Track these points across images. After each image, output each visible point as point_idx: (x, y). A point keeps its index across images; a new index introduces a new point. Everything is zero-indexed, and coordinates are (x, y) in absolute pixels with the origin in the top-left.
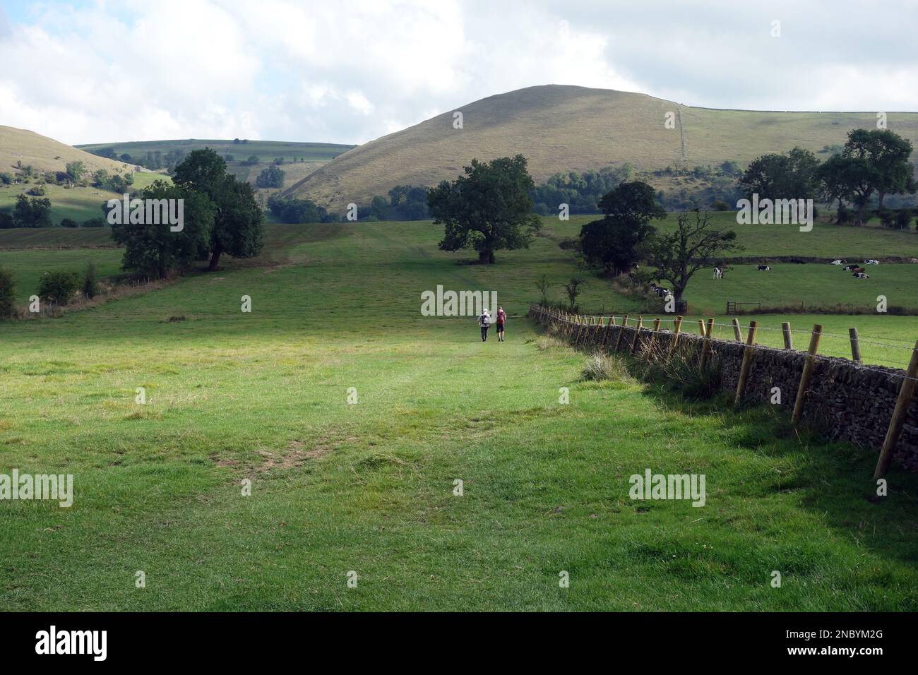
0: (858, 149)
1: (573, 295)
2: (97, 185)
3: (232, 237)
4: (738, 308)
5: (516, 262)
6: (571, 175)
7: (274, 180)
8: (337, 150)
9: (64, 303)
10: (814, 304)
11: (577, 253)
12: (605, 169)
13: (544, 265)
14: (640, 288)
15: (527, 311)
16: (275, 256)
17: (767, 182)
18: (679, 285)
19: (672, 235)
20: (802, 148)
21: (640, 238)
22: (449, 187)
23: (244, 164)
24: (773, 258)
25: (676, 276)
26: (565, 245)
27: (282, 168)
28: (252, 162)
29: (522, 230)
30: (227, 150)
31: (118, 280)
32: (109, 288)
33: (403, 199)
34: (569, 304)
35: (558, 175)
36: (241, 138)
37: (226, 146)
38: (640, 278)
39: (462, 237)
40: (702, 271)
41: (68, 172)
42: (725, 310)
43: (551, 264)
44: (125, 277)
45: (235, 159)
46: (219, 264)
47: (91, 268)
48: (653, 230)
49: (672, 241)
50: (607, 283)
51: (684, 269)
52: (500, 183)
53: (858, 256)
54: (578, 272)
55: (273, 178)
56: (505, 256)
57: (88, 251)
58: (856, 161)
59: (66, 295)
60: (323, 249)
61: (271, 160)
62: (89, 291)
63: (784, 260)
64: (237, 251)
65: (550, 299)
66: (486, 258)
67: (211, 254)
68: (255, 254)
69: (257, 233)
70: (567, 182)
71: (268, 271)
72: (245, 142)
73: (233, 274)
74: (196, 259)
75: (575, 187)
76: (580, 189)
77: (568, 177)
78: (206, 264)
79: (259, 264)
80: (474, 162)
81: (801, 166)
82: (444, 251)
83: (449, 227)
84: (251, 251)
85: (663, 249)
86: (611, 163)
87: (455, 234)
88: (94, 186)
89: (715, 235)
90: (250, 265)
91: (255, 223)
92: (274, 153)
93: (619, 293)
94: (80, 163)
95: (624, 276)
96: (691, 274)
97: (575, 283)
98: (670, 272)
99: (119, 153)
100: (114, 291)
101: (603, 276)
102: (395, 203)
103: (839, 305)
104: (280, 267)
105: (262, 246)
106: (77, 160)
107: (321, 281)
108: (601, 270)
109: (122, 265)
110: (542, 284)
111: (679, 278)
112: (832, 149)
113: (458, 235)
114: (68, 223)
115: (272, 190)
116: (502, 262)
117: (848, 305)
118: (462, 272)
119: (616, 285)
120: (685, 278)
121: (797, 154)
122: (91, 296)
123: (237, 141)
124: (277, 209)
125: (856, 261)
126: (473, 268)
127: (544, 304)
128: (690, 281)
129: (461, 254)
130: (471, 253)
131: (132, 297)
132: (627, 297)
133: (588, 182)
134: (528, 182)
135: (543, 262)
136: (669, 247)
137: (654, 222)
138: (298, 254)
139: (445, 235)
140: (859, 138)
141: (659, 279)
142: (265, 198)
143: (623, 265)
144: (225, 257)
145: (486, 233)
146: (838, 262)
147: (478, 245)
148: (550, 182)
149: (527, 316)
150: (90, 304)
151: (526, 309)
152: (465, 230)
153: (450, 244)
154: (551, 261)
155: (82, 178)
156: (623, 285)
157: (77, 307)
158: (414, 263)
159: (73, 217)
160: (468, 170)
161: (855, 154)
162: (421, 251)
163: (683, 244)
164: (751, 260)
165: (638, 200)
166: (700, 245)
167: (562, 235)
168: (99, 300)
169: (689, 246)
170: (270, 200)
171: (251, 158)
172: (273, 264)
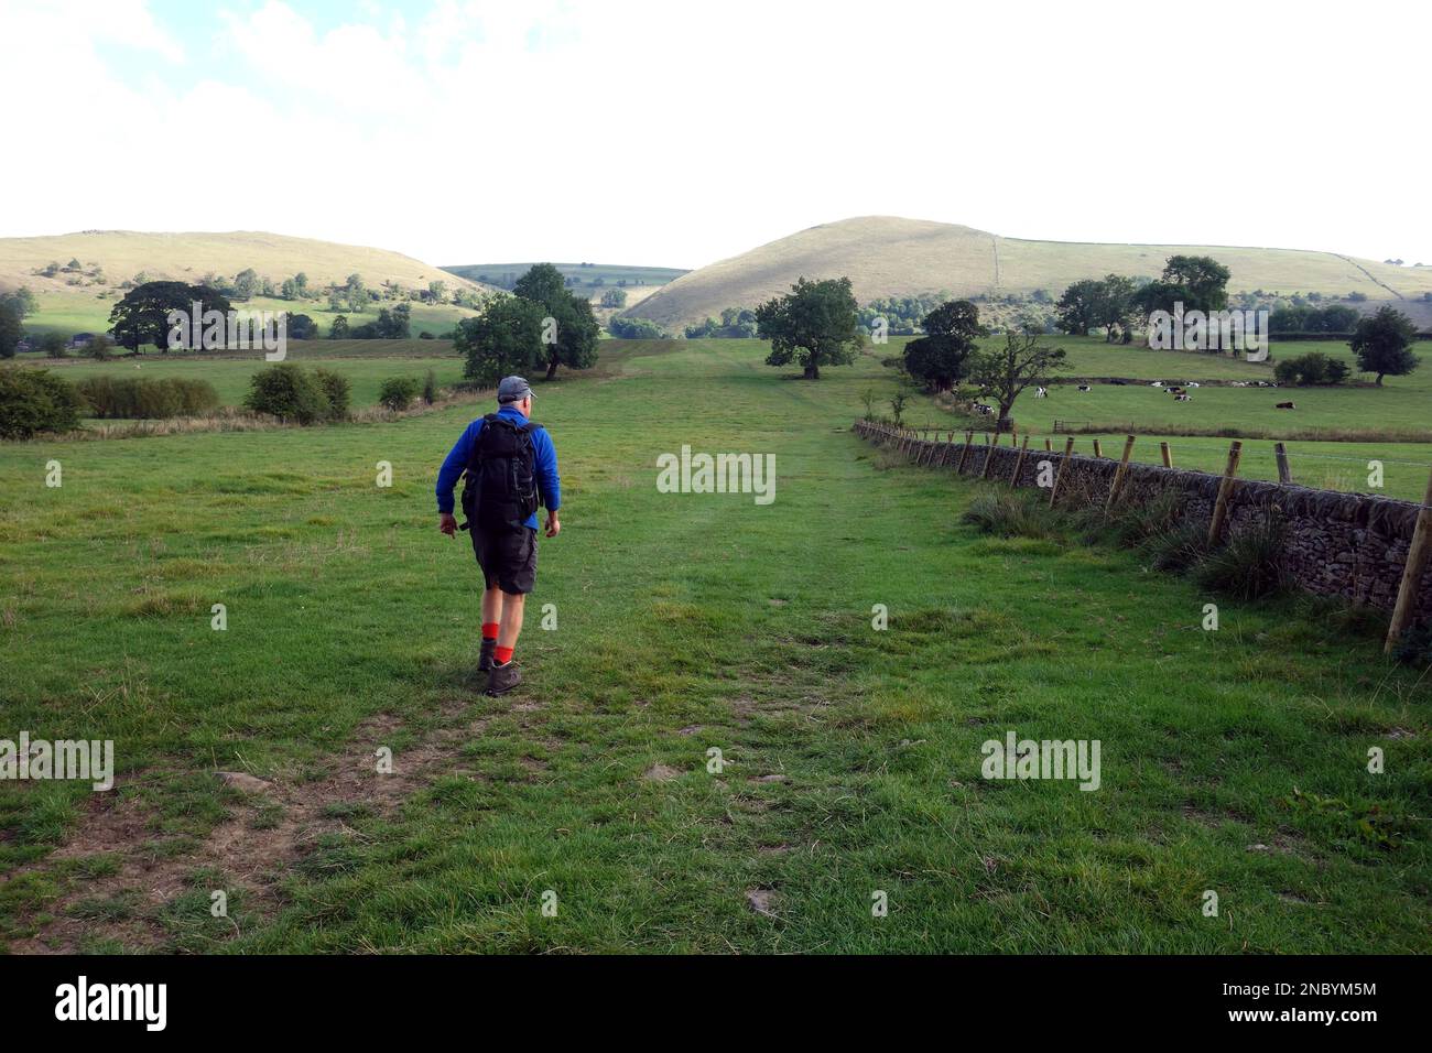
0: (1176, 276)
1: (898, 410)
2: (457, 302)
3: (567, 348)
4: (1066, 427)
5: (840, 378)
6: (891, 300)
7: (617, 301)
8: (675, 274)
9: (403, 408)
10: (1144, 424)
11: (899, 371)
12: (925, 295)
13: (868, 381)
14: (963, 406)
15: (852, 426)
16: (610, 368)
17: (1083, 307)
18: (1006, 403)
19: (1001, 352)
20: (1117, 274)
21: (964, 356)
22: (776, 303)
23: (590, 285)
24: (1094, 379)
25: (1003, 394)
26: (887, 363)
27: (624, 290)
28: (598, 284)
29: (847, 346)
30: (574, 273)
31: (459, 387)
32: (450, 395)
33: (734, 321)
34: (893, 420)
35: (879, 300)
36: (588, 262)
37: (574, 269)
38: (963, 396)
39: (788, 353)
40: (1028, 389)
41: (431, 291)
42: (1052, 429)
43: (874, 381)
44: (467, 385)
45: (582, 281)
46: (557, 375)
47: (432, 375)
48: (976, 348)
49: (1000, 358)
50: (930, 400)
51: (1011, 388)
52: (826, 301)
53: (1178, 379)
54: (903, 389)
55: (614, 301)
56: (828, 372)
57: (437, 361)
58: (1173, 287)
59: (405, 401)
60: (654, 362)
61: (615, 281)
62: (429, 397)
63: (1104, 381)
64: (573, 362)
65: (874, 414)
66: (811, 373)
67: (549, 366)
68: (590, 366)
69: (591, 345)
70: (887, 307)
71: (602, 382)
72: (591, 265)
73: (569, 384)
74: (534, 369)
75: (895, 312)
76: (899, 314)
77: (888, 302)
78: (544, 374)
79: (595, 376)
80: (801, 281)
81: (1118, 291)
82: (770, 366)
83: (776, 344)
84: (586, 362)
85: (991, 366)
86: (930, 289)
87: (782, 349)
88: (454, 303)
89: (1044, 352)
90: (585, 377)
91: (590, 335)
92: (618, 276)
93: (943, 410)
94: (442, 282)
95: (946, 393)
96: (1018, 392)
97: (901, 398)
98: (997, 389)
99: (477, 274)
100: (454, 397)
101: (927, 393)
102: (726, 324)
103: (1171, 426)
104: (614, 378)
105: (597, 358)
106: (440, 280)
107: (652, 392)
108: (923, 388)
109: (464, 374)
110: (867, 399)
111: (1006, 395)
112: (1139, 280)
113: (785, 351)
114: (425, 336)
115: (616, 310)
116: (827, 378)
117: (1179, 426)
118: (787, 387)
119: (938, 402)
120: (1012, 396)
121: (1113, 280)
122: (431, 402)
123: (584, 265)
124: (617, 328)
125: (1176, 383)
126: (798, 384)
127: (869, 418)
128: (1017, 398)
129: (787, 369)
130: (796, 368)
131: (470, 404)
132: (949, 413)
133: (907, 306)
134: (852, 303)
135: (866, 378)
136: (998, 364)
137: (976, 341)
138: (633, 366)
139: (772, 351)
140: (1178, 264)
141: (985, 396)
142: (608, 317)
143: (945, 383)
144: (562, 368)
145: (811, 349)
146: (1158, 384)
147: (803, 360)
148: (871, 306)
149: (852, 430)
150: (430, 409)
151: (851, 423)
152: (791, 346)
153: (777, 359)
154: (874, 378)
155: (443, 296)
156: (946, 402)
157: (414, 412)
158: (741, 378)
159: (431, 331)
160: (795, 288)
161: (1174, 280)
162: (749, 366)
163: (1012, 361)
164: (1072, 381)
165: (963, 319)
166: (1029, 363)
167: (884, 354)
168: (438, 406)
169: (1018, 363)
170: (612, 319)
171: (596, 281)
172: (607, 376)
